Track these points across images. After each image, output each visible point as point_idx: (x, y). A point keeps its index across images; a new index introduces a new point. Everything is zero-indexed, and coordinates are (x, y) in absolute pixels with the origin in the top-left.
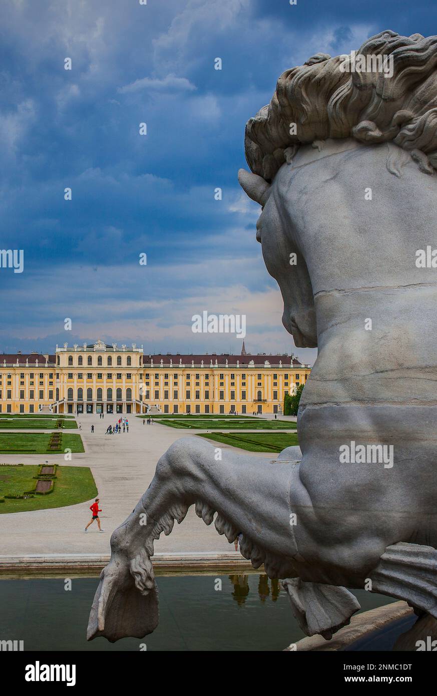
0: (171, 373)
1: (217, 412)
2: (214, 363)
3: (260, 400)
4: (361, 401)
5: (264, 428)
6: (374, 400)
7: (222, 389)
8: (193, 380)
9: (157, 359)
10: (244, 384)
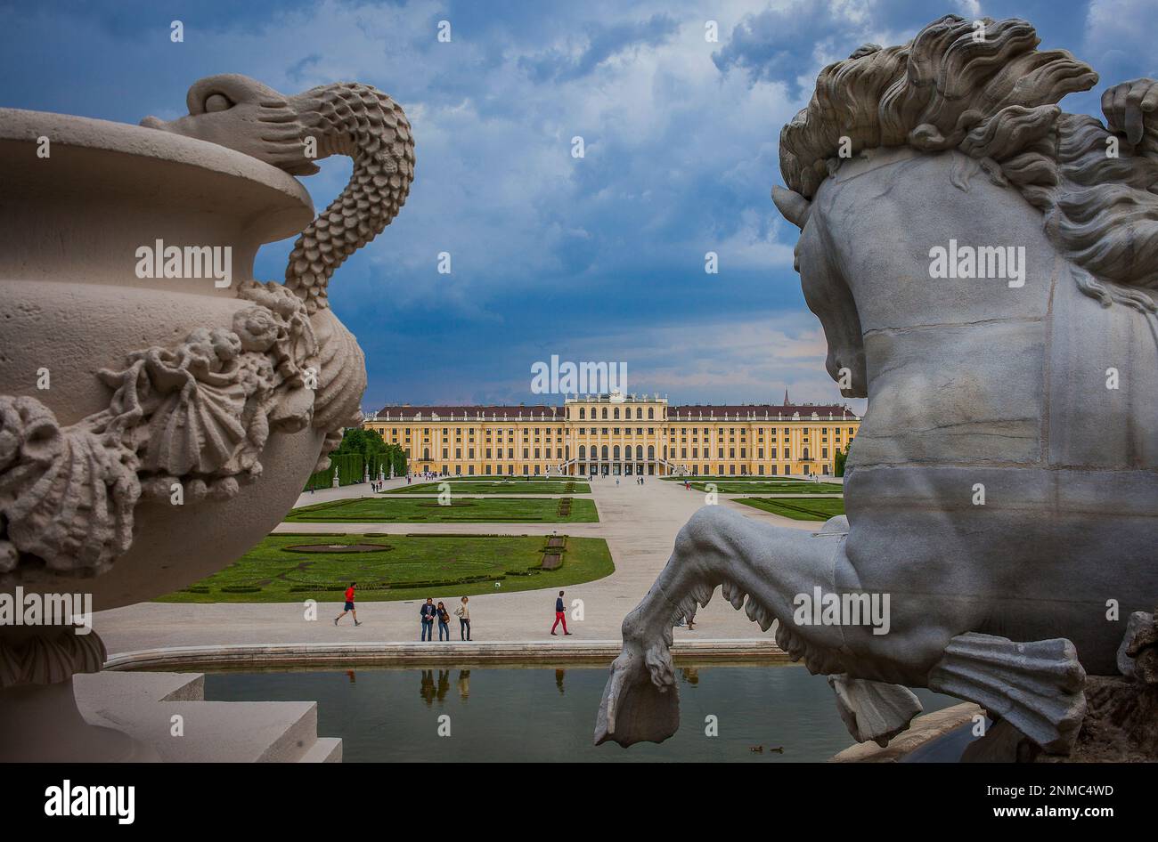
0: (701, 427)
1: (756, 473)
2: (751, 416)
3: (806, 459)
4: (920, 461)
5: (812, 492)
6: (936, 461)
7: (761, 446)
8: (727, 436)
9: (684, 410)
10: (787, 440)
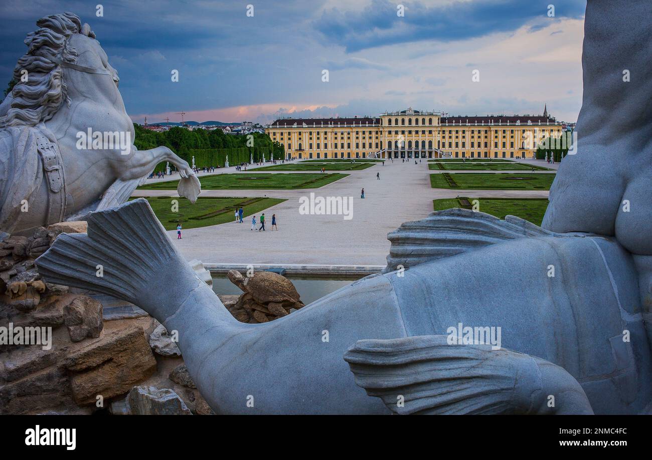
0: (460, 129)
2: (491, 123)
3: (523, 148)
7: (496, 140)
8: (476, 134)
10: (512, 137)
